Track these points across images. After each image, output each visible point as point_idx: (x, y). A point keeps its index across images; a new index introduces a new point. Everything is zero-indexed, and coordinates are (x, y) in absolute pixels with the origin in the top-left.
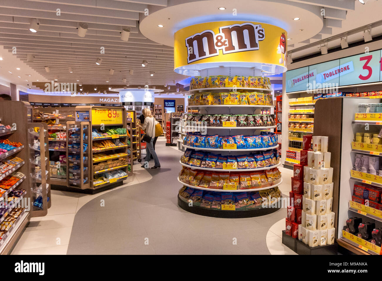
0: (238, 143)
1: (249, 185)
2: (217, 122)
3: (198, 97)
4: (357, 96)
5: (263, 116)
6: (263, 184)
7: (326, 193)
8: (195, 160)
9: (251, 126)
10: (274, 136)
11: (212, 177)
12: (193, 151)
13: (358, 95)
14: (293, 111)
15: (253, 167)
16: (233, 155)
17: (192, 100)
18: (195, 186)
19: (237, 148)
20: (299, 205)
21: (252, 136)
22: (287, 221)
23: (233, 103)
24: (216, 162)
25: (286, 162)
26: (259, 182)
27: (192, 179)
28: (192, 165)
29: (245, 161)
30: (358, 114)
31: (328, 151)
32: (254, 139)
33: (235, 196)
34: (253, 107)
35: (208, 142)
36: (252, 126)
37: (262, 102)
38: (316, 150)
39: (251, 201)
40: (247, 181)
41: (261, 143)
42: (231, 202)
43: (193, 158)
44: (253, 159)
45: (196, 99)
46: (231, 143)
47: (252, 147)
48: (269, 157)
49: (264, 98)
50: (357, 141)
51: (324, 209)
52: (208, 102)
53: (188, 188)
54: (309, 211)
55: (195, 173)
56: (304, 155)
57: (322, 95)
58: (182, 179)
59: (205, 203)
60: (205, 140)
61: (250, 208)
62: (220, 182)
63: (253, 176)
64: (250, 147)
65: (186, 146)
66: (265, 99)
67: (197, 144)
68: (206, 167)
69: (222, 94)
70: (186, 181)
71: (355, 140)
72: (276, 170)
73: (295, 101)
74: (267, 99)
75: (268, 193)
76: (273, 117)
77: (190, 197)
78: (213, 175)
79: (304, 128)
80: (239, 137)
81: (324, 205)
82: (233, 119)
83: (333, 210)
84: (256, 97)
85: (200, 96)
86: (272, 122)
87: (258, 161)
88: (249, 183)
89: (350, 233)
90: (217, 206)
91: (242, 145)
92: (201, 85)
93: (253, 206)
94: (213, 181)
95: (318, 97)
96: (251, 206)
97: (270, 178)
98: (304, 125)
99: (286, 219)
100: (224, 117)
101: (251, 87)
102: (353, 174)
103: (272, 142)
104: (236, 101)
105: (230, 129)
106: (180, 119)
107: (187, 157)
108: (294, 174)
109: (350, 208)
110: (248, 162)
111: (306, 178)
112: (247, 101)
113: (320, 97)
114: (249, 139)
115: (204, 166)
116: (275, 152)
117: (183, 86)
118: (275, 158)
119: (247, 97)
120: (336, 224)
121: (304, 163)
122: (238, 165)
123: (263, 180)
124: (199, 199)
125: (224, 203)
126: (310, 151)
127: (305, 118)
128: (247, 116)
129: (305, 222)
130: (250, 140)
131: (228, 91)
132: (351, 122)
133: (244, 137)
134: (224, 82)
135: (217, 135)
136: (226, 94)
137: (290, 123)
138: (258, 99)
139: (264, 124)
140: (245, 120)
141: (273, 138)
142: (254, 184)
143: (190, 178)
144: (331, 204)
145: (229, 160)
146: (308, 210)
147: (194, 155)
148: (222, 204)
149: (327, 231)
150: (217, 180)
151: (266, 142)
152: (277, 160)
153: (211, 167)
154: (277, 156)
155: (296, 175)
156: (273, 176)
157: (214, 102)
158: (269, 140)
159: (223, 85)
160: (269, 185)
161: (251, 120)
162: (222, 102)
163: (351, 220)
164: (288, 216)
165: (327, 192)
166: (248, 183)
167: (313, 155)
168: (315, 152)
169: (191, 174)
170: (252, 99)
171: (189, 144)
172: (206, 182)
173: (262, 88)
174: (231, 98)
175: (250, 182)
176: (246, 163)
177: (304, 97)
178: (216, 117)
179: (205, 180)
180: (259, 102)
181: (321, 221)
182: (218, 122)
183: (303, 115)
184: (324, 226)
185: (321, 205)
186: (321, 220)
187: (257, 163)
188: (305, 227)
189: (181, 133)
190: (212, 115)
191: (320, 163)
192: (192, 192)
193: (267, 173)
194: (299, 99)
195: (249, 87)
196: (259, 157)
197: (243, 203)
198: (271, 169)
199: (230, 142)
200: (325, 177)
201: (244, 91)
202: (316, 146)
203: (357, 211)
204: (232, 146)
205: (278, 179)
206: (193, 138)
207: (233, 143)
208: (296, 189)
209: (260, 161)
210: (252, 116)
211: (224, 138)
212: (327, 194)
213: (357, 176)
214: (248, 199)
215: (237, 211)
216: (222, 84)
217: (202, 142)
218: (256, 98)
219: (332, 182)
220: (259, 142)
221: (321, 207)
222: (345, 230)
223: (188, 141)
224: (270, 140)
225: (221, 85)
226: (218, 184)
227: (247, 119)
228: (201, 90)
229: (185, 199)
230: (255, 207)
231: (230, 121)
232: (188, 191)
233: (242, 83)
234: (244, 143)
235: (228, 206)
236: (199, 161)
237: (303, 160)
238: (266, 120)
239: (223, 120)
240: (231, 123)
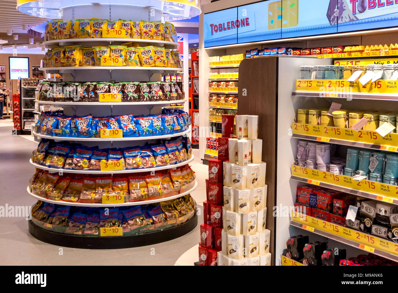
0: (125, 128)
1: (143, 194)
2: (90, 95)
3: (58, 54)
4: (297, 54)
5: (163, 85)
6: (165, 192)
7: (256, 201)
8: (55, 157)
9: (145, 100)
10: (182, 116)
11: (84, 184)
12: (52, 143)
13: (308, 52)
14: (216, 76)
15: (150, 165)
16: (118, 148)
17: (48, 58)
18: (56, 200)
19: (124, 136)
20: (217, 222)
21: (147, 116)
22: (200, 247)
23: (115, 64)
24: (89, 159)
25: (206, 156)
26: (160, 189)
27: (51, 189)
28: (49, 166)
29: (137, 155)
30: (300, 81)
31: (259, 137)
32: (150, 121)
33: (122, 213)
34: (149, 70)
35: (75, 127)
36: (147, 100)
37: (162, 61)
38: (241, 136)
39: (147, 220)
40: (140, 187)
41: (162, 127)
42: (116, 222)
43: (52, 154)
44: (149, 153)
45: (55, 57)
46: (114, 128)
47: (147, 133)
48: (174, 148)
49: (164, 56)
50: (301, 122)
51: (253, 225)
52: (75, 62)
53: (45, 205)
54: (232, 230)
55: (55, 178)
56: (223, 145)
57: (257, 51)
58: (35, 189)
59: (73, 226)
60: (71, 125)
61: (146, 231)
62: (97, 192)
63: (150, 179)
64: (144, 134)
65: (39, 134)
66: (167, 57)
67: (57, 131)
68: (73, 169)
69: (97, 49)
70: (41, 192)
71: (297, 121)
72: (187, 169)
73: (218, 61)
74: (170, 57)
75: (174, 205)
76: (180, 86)
77: (48, 218)
78: (86, 181)
79: (232, 102)
80: (126, 117)
81: (254, 220)
82: (116, 90)
83: (267, 226)
84: (152, 54)
85: (60, 52)
86: (178, 94)
87: (157, 156)
88: (144, 191)
89: (292, 260)
90: (93, 231)
91: (131, 131)
92: (63, 33)
93: (151, 227)
94: (85, 190)
95: (252, 54)
96: (149, 226)
97: (177, 181)
98: (232, 98)
99: (200, 245)
100: (101, 86)
101: (145, 38)
102: (295, 171)
103: (179, 124)
104: (121, 60)
105: (111, 106)
106: (35, 88)
107: (42, 152)
108: (209, 174)
109: (292, 222)
110: (142, 157)
111: (227, 180)
112: (138, 60)
113: (254, 55)
114: (142, 121)
115: (69, 166)
116: (184, 140)
117: (39, 34)
118: (184, 150)
119: (137, 54)
120: (272, 247)
121: (224, 157)
122: (125, 164)
123: (165, 186)
124: (63, 221)
125: (105, 224)
126: (233, 138)
127: (233, 87)
128: (139, 85)
129: (227, 248)
130: (145, 123)
131: (106, 44)
132: (291, 94)
133: (134, 119)
134: (100, 29)
135: (91, 115)
136: (104, 48)
137: (211, 95)
138: (156, 57)
139: (166, 97)
140: (135, 92)
141: (181, 118)
142: (152, 192)
143: (48, 187)
144: (264, 218)
145: (111, 156)
146: (230, 229)
147: (53, 149)
148: (102, 226)
149: (259, 259)
150: (93, 188)
151: (170, 125)
152: (187, 153)
153: (81, 168)
154: (188, 147)
155: (212, 176)
156: (181, 179)
157: (85, 62)
158: (174, 122)
159: (99, 35)
160: (176, 193)
161: (145, 91)
162: (97, 62)
163: (293, 239)
164: (202, 239)
165: (258, 199)
166: (142, 192)
167: (237, 144)
168: (239, 139)
169: (48, 181)
170: (146, 57)
171: (45, 131)
172: (75, 192)
173: (162, 40)
174: (111, 55)
175: (146, 189)
176: (138, 159)
177: (231, 54)
178: (89, 86)
179: (72, 189)
180: (158, 63)
181: (250, 245)
182: (92, 94)
183: (231, 83)
184: (255, 252)
185: (249, 220)
186: (250, 243)
187: (155, 159)
188: (227, 254)
189: (38, 113)
190: (82, 83)
191: (246, 156)
192: (51, 210)
193: (172, 174)
194: (223, 57)
195: (141, 38)
196: (159, 150)
197: (135, 223)
198: (178, 168)
199: (112, 127)
200: (255, 177)
201: (134, 44)
202: (240, 130)
203: (301, 225)
204: (114, 133)
205: (190, 182)
206: (51, 122)
207: (116, 128)
208: (213, 198)
209: (160, 156)
210: (147, 85)
211: (102, 119)
212: (257, 203)
213: (300, 174)
214: (143, 217)
215: (126, 236)
216: (97, 32)
217: (66, 127)
218: (153, 57)
219: (266, 184)
220: (158, 125)
221: (248, 223)
222: (285, 256)
223: (43, 126)
224: (176, 121)
225: (94, 34)
226: (94, 195)
227: (138, 90)
228: (62, 41)
229: (39, 222)
230: (154, 228)
231: (112, 93)
232: (44, 208)
233: (129, 31)
234: (134, 128)
235: (110, 229)
236: (62, 160)
237: (221, 152)
238: (169, 90)
239: (100, 91)
240: (113, 96)
